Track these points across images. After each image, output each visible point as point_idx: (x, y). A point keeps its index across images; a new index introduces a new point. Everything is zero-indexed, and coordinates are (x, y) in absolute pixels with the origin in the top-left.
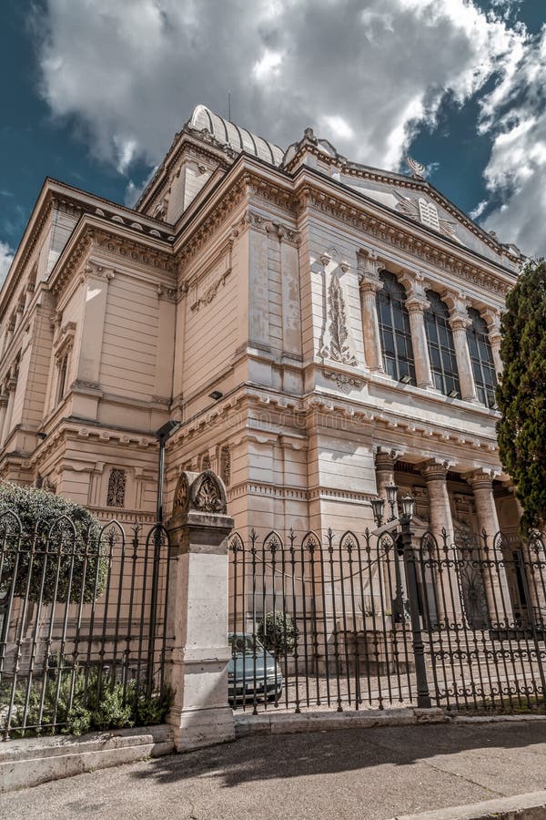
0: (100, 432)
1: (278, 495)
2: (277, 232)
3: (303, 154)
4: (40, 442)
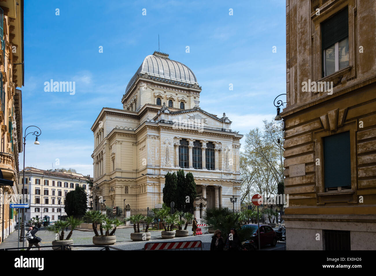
0: (122, 179)
1: (153, 194)
2: (154, 137)
3: (161, 114)
4: (110, 179)
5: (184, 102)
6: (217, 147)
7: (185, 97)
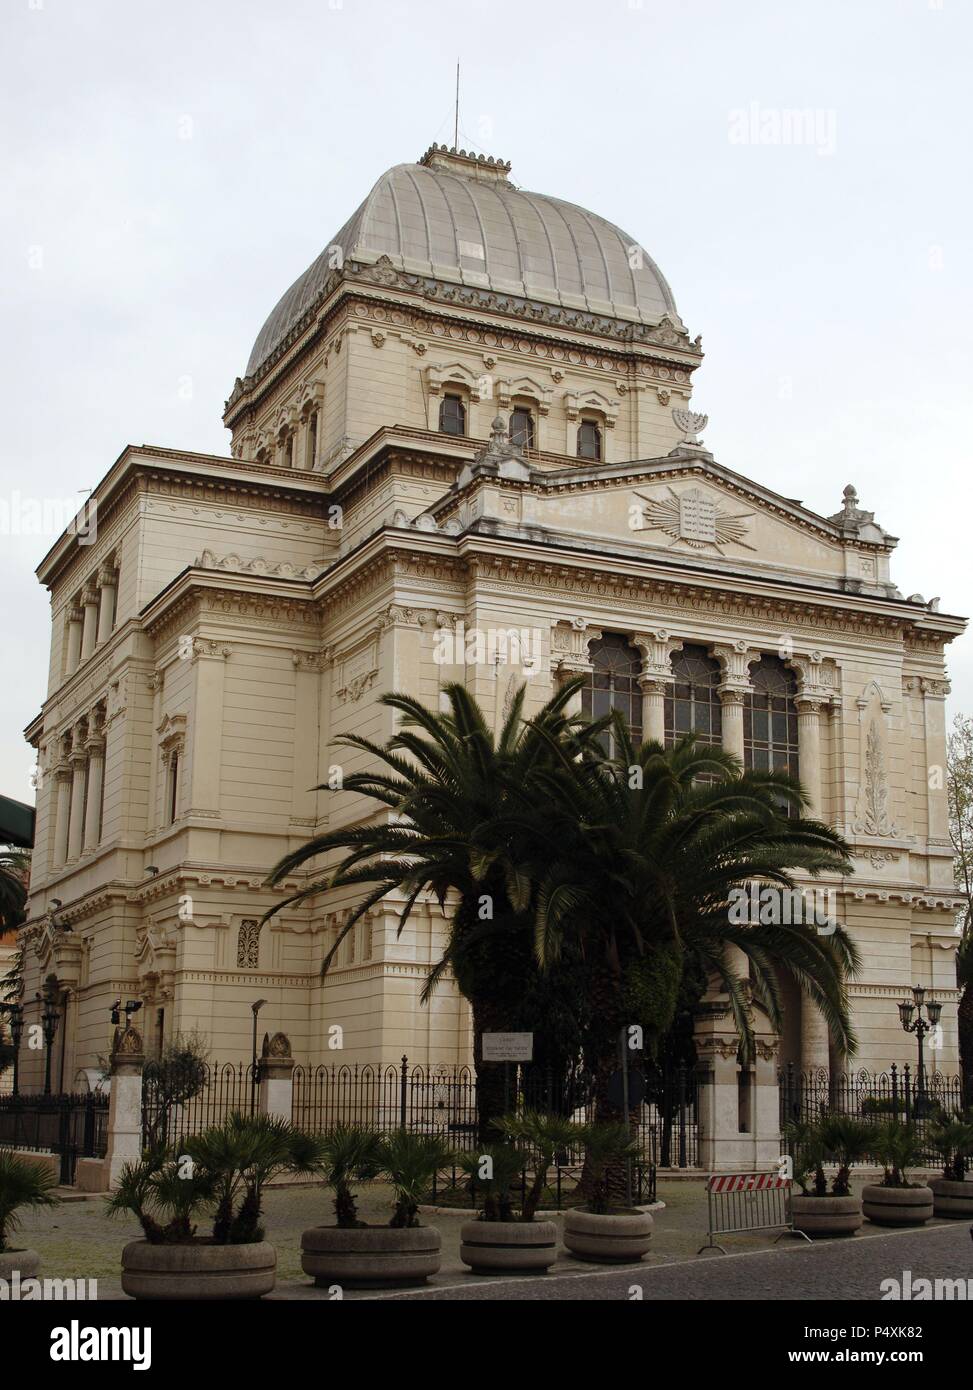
0: (225, 877)
1: (421, 973)
2: (435, 621)
3: (479, 484)
4: (149, 875)
5: (600, 424)
6: (814, 686)
7: (608, 391)
